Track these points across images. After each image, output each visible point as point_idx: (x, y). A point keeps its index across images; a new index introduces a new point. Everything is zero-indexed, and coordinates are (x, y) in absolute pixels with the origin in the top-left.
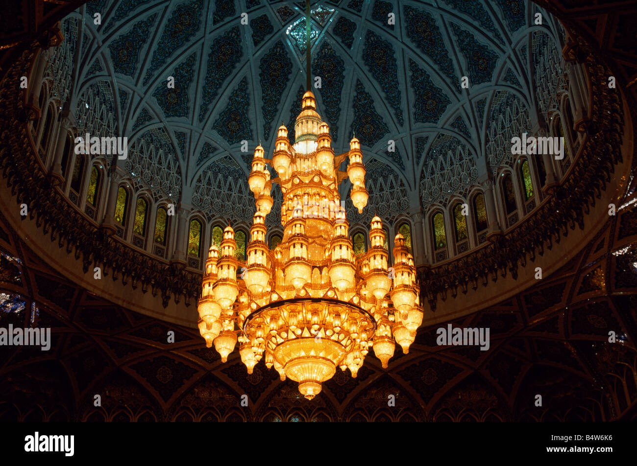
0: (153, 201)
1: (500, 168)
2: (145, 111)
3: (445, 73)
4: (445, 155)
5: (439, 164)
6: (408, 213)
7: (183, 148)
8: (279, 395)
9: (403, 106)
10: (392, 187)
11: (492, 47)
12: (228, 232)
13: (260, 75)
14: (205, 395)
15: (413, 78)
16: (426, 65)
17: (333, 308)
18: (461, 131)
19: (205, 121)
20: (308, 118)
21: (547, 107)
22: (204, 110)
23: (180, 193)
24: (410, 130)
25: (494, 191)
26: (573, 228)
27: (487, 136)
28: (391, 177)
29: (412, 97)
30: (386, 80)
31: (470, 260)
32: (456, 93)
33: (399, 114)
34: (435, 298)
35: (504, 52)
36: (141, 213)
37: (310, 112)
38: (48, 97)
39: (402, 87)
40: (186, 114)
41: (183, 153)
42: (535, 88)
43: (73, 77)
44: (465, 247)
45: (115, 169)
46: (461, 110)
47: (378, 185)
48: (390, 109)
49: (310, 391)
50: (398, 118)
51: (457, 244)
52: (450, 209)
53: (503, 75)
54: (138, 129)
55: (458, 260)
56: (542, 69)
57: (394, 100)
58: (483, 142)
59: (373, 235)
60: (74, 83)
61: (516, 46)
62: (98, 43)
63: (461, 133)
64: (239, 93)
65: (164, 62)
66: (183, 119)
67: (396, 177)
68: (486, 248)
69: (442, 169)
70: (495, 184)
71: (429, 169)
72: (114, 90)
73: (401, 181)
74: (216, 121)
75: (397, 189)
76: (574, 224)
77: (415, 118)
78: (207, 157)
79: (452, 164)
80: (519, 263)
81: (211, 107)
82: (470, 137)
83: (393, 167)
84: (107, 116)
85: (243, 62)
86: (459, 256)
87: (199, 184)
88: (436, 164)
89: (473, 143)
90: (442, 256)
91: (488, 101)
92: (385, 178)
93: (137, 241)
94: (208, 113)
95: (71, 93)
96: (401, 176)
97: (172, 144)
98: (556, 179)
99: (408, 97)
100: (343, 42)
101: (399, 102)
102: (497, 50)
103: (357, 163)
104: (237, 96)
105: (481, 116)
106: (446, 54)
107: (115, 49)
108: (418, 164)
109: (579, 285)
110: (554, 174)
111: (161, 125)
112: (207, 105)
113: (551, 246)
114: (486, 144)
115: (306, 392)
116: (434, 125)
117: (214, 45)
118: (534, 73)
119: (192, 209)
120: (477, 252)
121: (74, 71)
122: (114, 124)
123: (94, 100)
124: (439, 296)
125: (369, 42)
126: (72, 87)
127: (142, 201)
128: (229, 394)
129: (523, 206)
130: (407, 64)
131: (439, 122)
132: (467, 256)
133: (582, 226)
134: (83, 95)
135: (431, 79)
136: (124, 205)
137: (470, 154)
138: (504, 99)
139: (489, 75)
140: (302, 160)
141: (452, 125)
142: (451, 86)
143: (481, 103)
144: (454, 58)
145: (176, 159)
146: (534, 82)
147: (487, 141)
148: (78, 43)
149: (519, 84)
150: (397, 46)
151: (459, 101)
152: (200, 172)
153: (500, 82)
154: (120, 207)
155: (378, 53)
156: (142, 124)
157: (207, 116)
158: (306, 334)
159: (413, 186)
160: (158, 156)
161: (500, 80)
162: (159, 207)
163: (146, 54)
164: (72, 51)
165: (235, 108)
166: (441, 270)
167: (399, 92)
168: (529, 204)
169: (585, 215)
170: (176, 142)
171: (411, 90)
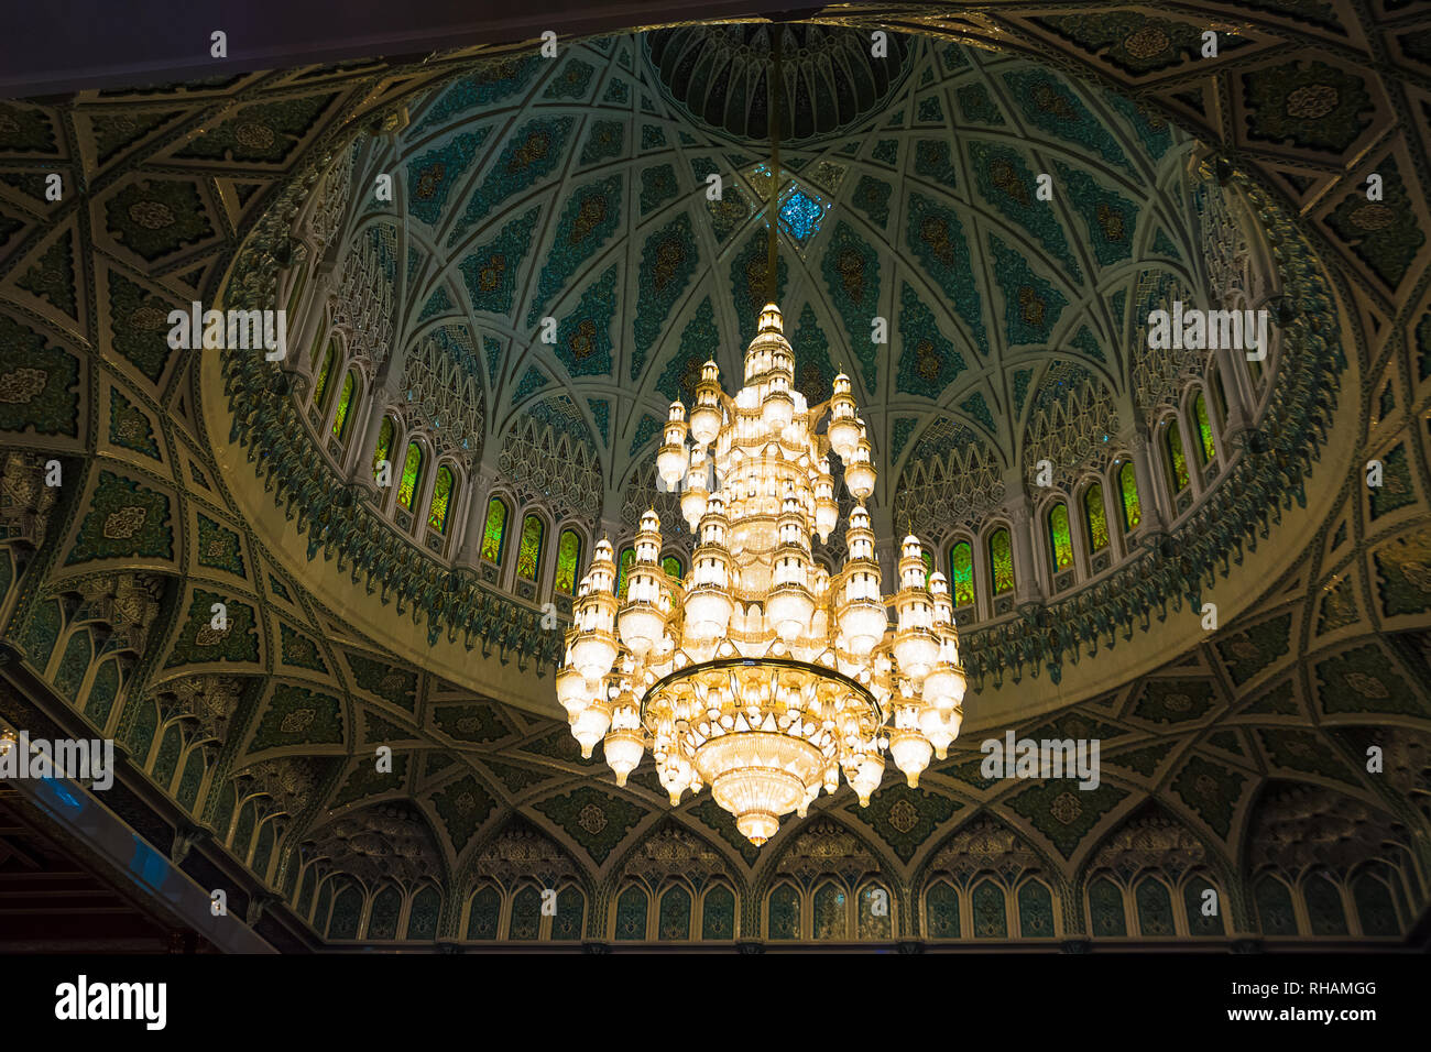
0: (552, 521)
1: (1158, 411)
2: (533, 370)
3: (1052, 252)
4: (1064, 400)
5: (1054, 416)
6: (1004, 510)
7: (604, 426)
8: (795, 852)
9: (987, 319)
10: (974, 465)
11: (1126, 194)
12: (602, 549)
13: (734, 291)
14: (665, 855)
15: (998, 268)
16: (1018, 243)
17: (784, 673)
18: (1088, 352)
19: (641, 377)
20: (764, 347)
21: (1223, 288)
22: (639, 361)
23: (601, 503)
24: (1001, 360)
25: (1149, 455)
26: (1288, 506)
27: (1131, 355)
28: (973, 446)
29: (1000, 303)
30: (953, 278)
31: (1115, 584)
32: (1075, 285)
33: (979, 334)
34: (1058, 660)
35: (1146, 198)
36: (531, 541)
37: (769, 337)
38: (347, 356)
39: (981, 287)
40: (608, 370)
41: (604, 436)
42: (1202, 256)
43: (394, 321)
44: (1104, 562)
45: (479, 468)
46: (1086, 315)
47: (951, 463)
48: (963, 326)
49: (758, 830)
50: (978, 340)
51: (1091, 558)
52: (1078, 498)
53: (1150, 240)
54: (522, 400)
55: (1094, 587)
56: (1208, 220)
57: (968, 311)
58: (1126, 366)
59: (852, 540)
60: (395, 331)
61: (1163, 184)
62: (438, 261)
63: (1089, 356)
64: (698, 325)
65: (562, 286)
66: (604, 378)
67: (981, 446)
68: (1140, 559)
69: (1060, 424)
70: (1150, 441)
71: (1038, 426)
72: (474, 339)
73: (990, 453)
74: (662, 376)
75: (984, 468)
76: (1289, 498)
77: (1008, 339)
78: (648, 439)
79: (1076, 414)
80: (1203, 583)
81: (650, 353)
82: (1104, 361)
83: (976, 430)
84: (464, 382)
85: (701, 272)
86: (1095, 579)
87: (634, 486)
88: (1048, 417)
89: (1108, 370)
90: (1067, 580)
91: (1129, 291)
92: (962, 450)
93: (523, 589)
94: (647, 364)
95: (391, 347)
96: (989, 445)
97: (584, 421)
98: (1246, 416)
99: (992, 303)
100: (871, 218)
101: (979, 313)
102: (1133, 197)
103: (845, 418)
104: (697, 331)
105: (1120, 322)
106: (1050, 217)
107: (473, 272)
108: (1018, 419)
109: (1316, 615)
110: (1242, 407)
111: (563, 392)
112: (644, 351)
113: (1255, 546)
114: (1131, 371)
115: (751, 831)
116: (1043, 345)
117: (647, 248)
118: (1197, 228)
119: (623, 531)
120: (1126, 569)
121: (395, 312)
122: (477, 394)
123: (438, 357)
124: (1065, 655)
125: (915, 213)
126: (393, 338)
127: (533, 522)
128: (707, 851)
129: (1200, 474)
130: (985, 244)
131: (1049, 339)
132: (1110, 578)
133: (1302, 501)
134: (415, 350)
135: (1028, 265)
136: (500, 529)
137: (1106, 392)
138: (1155, 285)
139: (1128, 245)
140: (748, 419)
141: (1073, 343)
142: (1065, 274)
143: (1118, 298)
144: (1063, 222)
145: (593, 447)
146: (1199, 247)
147: (1133, 364)
148: (398, 265)
149: (1176, 254)
150: (965, 216)
151: (1080, 298)
152: (636, 465)
153: (1146, 255)
154: (493, 535)
155: (935, 230)
156: (530, 392)
157: (645, 369)
158: (742, 725)
159: (1010, 459)
160: (560, 444)
161: (1146, 252)
162: (563, 530)
163: (528, 273)
164: (390, 277)
165: (694, 350)
166: (1065, 607)
167: (977, 295)
168: (1208, 472)
169: (1305, 478)
170: (590, 417)
171: (996, 291)
